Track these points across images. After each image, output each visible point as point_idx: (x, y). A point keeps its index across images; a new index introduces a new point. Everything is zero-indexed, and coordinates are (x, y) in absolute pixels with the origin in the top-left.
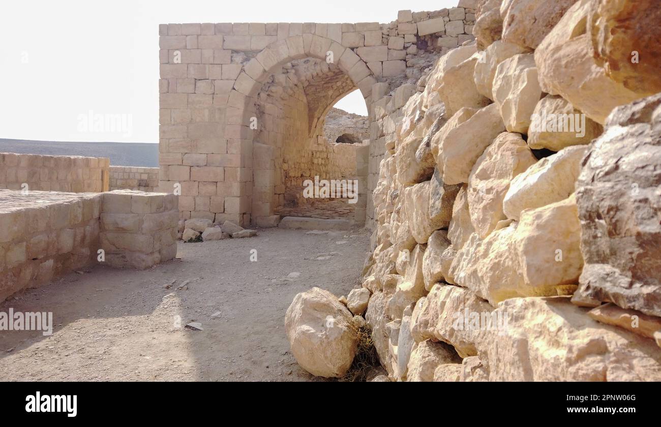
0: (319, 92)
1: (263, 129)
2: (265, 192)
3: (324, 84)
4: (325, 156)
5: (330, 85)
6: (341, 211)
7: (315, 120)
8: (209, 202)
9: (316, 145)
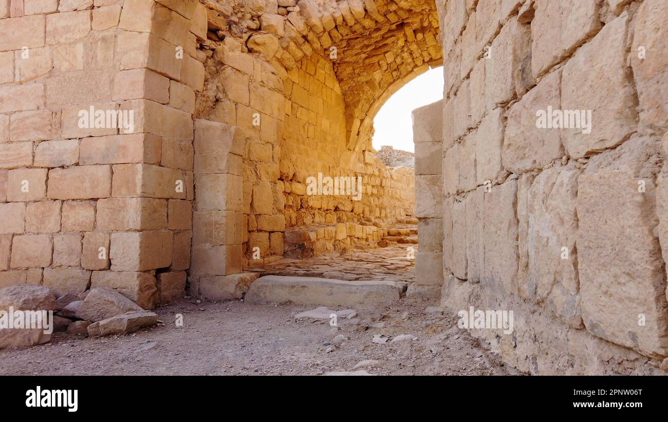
0: (359, 75)
1: (220, 95)
2: (216, 223)
3: (366, 58)
4: (378, 182)
5: (375, 60)
6: (392, 264)
7: (357, 123)
8: (80, 244)
9: (362, 165)
